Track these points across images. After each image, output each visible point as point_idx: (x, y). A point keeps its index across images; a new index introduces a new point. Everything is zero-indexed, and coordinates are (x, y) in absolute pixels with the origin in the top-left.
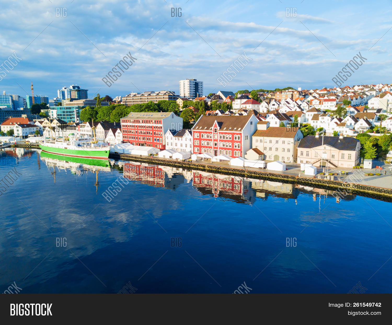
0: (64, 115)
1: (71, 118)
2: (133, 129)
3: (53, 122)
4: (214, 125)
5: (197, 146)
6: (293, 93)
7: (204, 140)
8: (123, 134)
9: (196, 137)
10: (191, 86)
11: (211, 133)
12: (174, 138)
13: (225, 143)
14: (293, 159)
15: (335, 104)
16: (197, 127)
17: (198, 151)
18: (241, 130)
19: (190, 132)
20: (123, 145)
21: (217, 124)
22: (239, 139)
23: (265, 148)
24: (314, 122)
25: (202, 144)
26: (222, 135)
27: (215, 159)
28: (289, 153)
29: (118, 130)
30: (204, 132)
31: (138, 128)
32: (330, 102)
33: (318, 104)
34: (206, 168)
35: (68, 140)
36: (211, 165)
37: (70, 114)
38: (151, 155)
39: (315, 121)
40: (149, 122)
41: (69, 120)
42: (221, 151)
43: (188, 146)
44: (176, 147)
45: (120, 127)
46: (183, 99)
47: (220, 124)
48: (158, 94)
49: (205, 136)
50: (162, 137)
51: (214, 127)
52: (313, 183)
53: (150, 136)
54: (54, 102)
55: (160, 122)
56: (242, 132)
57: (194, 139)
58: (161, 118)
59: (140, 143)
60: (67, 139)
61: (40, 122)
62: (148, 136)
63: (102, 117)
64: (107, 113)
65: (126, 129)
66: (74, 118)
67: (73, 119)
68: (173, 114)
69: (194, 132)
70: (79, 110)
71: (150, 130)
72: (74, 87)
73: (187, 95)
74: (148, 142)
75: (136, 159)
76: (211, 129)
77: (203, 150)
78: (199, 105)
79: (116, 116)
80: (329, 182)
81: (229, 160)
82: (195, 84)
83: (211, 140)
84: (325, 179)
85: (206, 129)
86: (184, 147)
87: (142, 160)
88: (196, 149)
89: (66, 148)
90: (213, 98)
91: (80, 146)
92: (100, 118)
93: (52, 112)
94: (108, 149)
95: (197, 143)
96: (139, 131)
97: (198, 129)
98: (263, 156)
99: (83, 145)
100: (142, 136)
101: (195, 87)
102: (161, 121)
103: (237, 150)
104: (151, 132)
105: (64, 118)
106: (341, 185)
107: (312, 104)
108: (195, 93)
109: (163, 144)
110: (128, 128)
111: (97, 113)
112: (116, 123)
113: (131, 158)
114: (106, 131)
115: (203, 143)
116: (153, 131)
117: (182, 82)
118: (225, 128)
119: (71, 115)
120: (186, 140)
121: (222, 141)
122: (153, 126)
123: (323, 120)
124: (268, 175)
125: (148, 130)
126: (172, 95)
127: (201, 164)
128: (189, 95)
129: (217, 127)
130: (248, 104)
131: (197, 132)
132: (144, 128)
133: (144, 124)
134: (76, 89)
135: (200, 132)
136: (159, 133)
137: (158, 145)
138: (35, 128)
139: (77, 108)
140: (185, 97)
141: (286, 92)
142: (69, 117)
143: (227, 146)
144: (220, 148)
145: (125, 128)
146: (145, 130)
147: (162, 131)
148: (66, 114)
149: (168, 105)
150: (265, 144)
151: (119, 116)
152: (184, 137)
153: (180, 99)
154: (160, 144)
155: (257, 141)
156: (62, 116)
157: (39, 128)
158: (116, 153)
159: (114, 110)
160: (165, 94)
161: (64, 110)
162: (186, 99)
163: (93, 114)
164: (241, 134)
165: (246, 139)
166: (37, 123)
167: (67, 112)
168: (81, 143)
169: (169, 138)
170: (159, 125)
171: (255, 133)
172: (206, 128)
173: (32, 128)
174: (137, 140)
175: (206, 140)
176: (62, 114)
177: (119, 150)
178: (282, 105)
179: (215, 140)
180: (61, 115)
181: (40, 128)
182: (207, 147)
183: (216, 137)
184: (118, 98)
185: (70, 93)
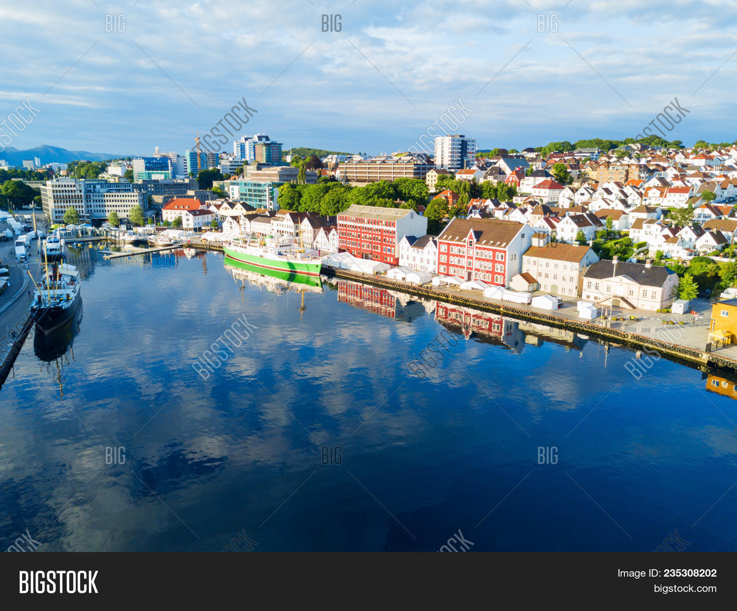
0: (250, 195)
1: (260, 201)
2: (355, 231)
3: (236, 207)
4: (468, 236)
5: (443, 264)
6: (629, 169)
7: (454, 255)
8: (340, 237)
9: (442, 250)
10: (454, 146)
11: (465, 246)
12: (411, 249)
13: (483, 263)
14: (577, 293)
15: (686, 198)
16: (446, 236)
17: (444, 271)
18: (505, 247)
19: (435, 242)
20: (340, 256)
21: (473, 234)
22: (502, 259)
23: (540, 274)
24: (635, 232)
25: (451, 262)
26: (479, 251)
27: (466, 286)
28: (571, 283)
29: (333, 231)
30: (454, 245)
31: (361, 230)
32: (678, 194)
33: (659, 196)
34: (450, 299)
35: (265, 245)
36: (457, 295)
37: (259, 194)
38: (377, 273)
39: (637, 230)
40: (378, 223)
41: (258, 203)
42: (476, 274)
43: (431, 262)
44: (413, 263)
45: (335, 225)
46: (438, 171)
47: (478, 235)
48: (397, 162)
49: (455, 250)
50: (394, 247)
51: (469, 238)
52: (585, 329)
53: (377, 244)
54: (229, 164)
55: (393, 225)
56: (506, 249)
57: (440, 253)
58: (395, 218)
59: (362, 252)
60: (263, 243)
61: (216, 206)
62: (375, 243)
63: (308, 203)
64: (317, 197)
65: (344, 230)
66: (266, 200)
67: (263, 203)
68: (414, 212)
69: (441, 243)
70: (273, 189)
71: (378, 235)
72: (260, 138)
73: (447, 162)
74: (375, 252)
75: (356, 278)
76: (465, 242)
77: (452, 269)
78: (462, 188)
79: (330, 205)
80: (604, 330)
81: (483, 289)
82: (461, 143)
83: (464, 257)
84: (600, 325)
85: (458, 241)
86: (425, 264)
87: (364, 280)
88: (442, 268)
89: (262, 256)
90: (489, 173)
91: (281, 255)
92: (305, 203)
93: (233, 189)
94: (319, 262)
95: (444, 259)
96: (363, 234)
97: (446, 239)
98: (535, 284)
99: (285, 254)
100: (366, 242)
101: (460, 149)
102: (395, 223)
103: (499, 274)
104: (380, 237)
105: (250, 200)
106: (618, 335)
107: (647, 196)
108: (460, 158)
109: (396, 257)
110: (348, 228)
111: (300, 196)
112: (330, 217)
113: (349, 277)
114: (315, 229)
115: (452, 260)
116: (382, 236)
117: (439, 139)
118: (484, 241)
119: (260, 196)
120: (428, 253)
121: (479, 259)
122: (382, 230)
123: (648, 230)
124: (529, 315)
125: (375, 234)
126: (420, 164)
127: (443, 292)
128: (450, 162)
129: (472, 239)
130: (543, 188)
131: (444, 243)
132: (371, 232)
133: (370, 226)
134: (264, 139)
135: (449, 244)
136: (391, 241)
137: (389, 258)
138: (210, 216)
139: (270, 185)
140: (442, 166)
141: (616, 165)
142: (258, 198)
143: (485, 267)
144: (476, 269)
145: (342, 228)
146: (370, 234)
147: (394, 237)
148: (253, 193)
149: (411, 186)
150: (540, 268)
151: (335, 204)
152: (426, 249)
153: (434, 171)
154: (391, 256)
155: (529, 263)
156: (248, 197)
157: (214, 215)
158: (329, 267)
159: (327, 194)
160: (409, 162)
161: (250, 187)
162: (444, 171)
163: (294, 196)
164: (505, 252)
165: (514, 258)
166: (212, 208)
167: (255, 191)
168: (282, 250)
169: (403, 249)
170: (391, 229)
171: (527, 250)
172: (457, 238)
173: (206, 216)
174: (359, 247)
175: (457, 256)
176: (248, 193)
177: (334, 263)
178: (597, 196)
179: (469, 257)
180: (245, 195)
181: (217, 216)
182: (457, 266)
183: (471, 253)
184: (332, 158)
185: (254, 147)
